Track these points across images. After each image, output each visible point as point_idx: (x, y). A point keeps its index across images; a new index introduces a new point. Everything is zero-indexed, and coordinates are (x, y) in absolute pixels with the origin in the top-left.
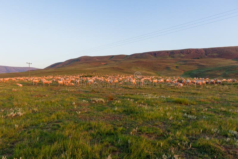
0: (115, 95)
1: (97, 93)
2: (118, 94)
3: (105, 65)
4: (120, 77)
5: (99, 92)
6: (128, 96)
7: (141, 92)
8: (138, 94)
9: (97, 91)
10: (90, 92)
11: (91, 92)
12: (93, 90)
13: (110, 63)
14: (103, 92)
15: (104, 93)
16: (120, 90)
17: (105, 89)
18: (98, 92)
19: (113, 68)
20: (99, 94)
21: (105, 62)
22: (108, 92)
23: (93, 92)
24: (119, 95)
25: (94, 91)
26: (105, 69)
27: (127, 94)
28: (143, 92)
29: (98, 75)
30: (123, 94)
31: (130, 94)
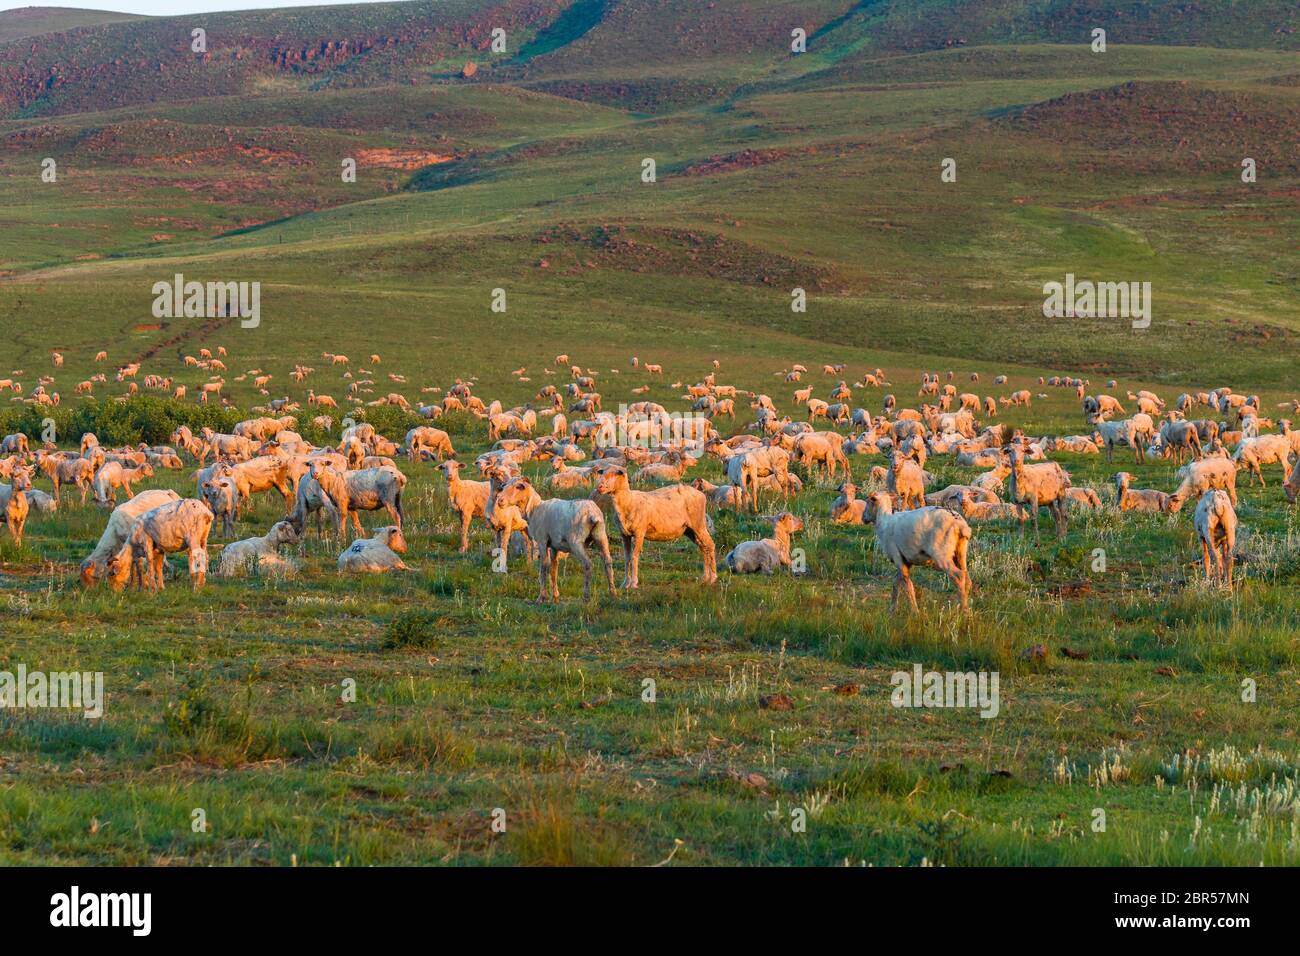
0: (645, 789)
1: (275, 769)
2: (705, 782)
3: (425, 180)
4: (737, 425)
5: (320, 739)
6: (911, 803)
7: (1173, 728)
8: (1116, 762)
9: (283, 723)
10: (143, 747)
11: (173, 755)
12: (200, 710)
13: (537, 150)
14: (403, 752)
15: (431, 753)
16: (739, 688)
17: (441, 674)
18: (307, 749)
19: (600, 239)
20: (324, 777)
21: (428, 118)
22: (510, 747)
23: (206, 739)
24: (722, 803)
25: (230, 733)
26: (432, 260)
27: (899, 766)
28: (1212, 730)
29: (284, 390)
30: (821, 763)
31: (958, 778)
